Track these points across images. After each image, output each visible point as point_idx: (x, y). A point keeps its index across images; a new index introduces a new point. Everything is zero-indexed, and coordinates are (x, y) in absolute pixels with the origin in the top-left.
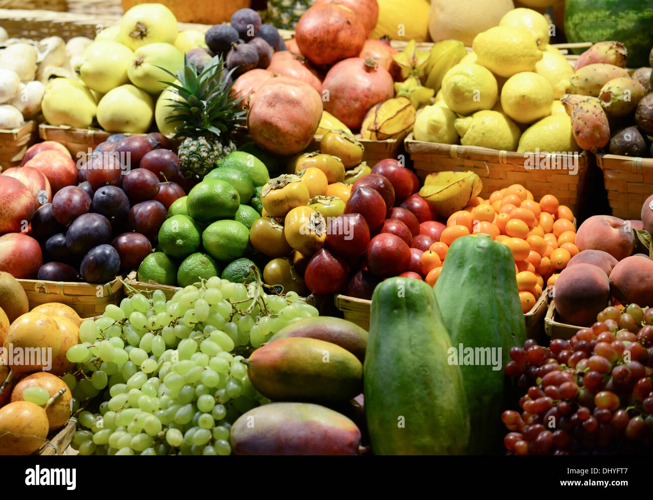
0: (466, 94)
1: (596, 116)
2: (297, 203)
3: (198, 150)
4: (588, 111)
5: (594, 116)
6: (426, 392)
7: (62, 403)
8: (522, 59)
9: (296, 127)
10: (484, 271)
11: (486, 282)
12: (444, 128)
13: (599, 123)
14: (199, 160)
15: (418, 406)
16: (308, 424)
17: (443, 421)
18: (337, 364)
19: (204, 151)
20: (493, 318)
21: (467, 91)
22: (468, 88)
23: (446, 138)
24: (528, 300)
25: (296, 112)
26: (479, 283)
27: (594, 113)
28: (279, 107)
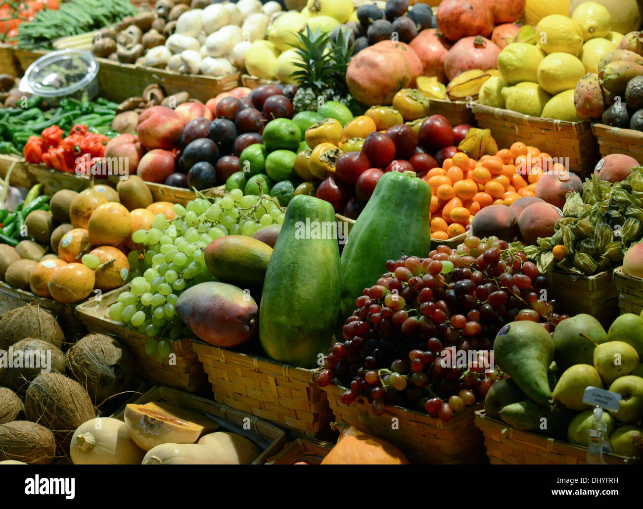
0: (509, 67)
1: (588, 90)
2: (324, 140)
3: (304, 98)
4: (583, 86)
5: (586, 91)
6: (290, 282)
7: (112, 269)
8: (560, 41)
9: (373, 84)
10: (389, 199)
11: (388, 208)
12: (495, 94)
13: (590, 97)
14: (303, 106)
15: (282, 292)
16: (215, 297)
17: (298, 306)
18: (252, 256)
19: (308, 99)
20: (385, 236)
21: (509, 65)
22: (510, 62)
23: (496, 102)
24: (455, 230)
25: (374, 73)
26: (383, 208)
27: (587, 88)
28: (362, 68)
